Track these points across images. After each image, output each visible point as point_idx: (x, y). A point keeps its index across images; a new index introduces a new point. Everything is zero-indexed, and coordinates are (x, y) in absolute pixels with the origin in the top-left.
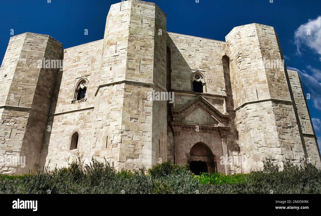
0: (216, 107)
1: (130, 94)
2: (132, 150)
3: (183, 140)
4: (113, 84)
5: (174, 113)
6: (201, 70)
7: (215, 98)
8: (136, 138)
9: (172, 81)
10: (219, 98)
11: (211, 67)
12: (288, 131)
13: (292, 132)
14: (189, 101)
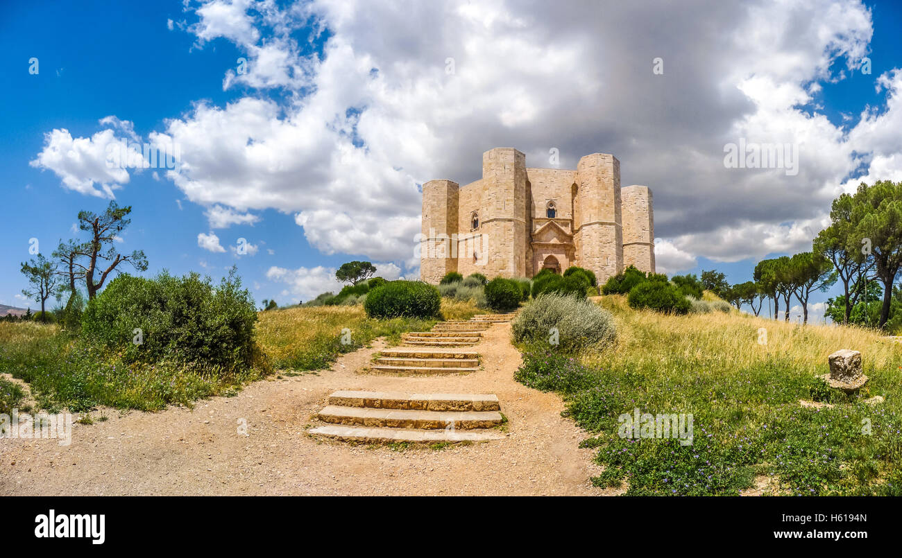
0: (563, 228)
3: (539, 254)
5: (533, 239)
6: (554, 199)
7: (563, 221)
8: (504, 257)
9: (532, 213)
10: (566, 221)
11: (562, 196)
12: (607, 246)
13: (610, 246)
14: (545, 227)
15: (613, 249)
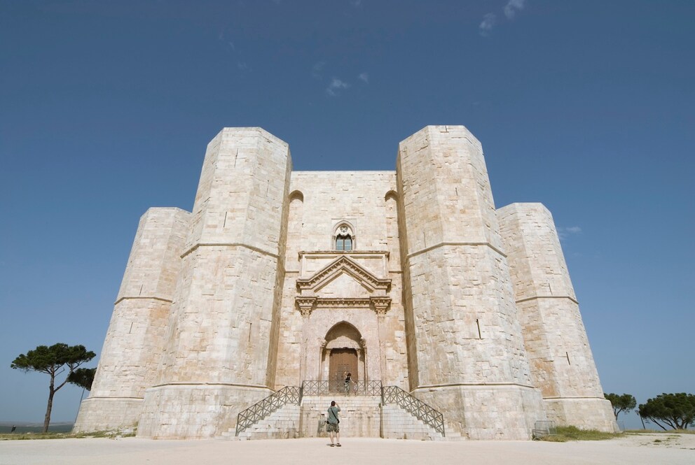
0: (371, 268)
1: (206, 261)
2: (199, 340)
3: (316, 321)
5: (302, 284)
6: (350, 217)
7: (368, 255)
10: (375, 256)
11: (366, 212)
12: (473, 293)
13: (481, 293)
14: (328, 265)
15: (491, 299)
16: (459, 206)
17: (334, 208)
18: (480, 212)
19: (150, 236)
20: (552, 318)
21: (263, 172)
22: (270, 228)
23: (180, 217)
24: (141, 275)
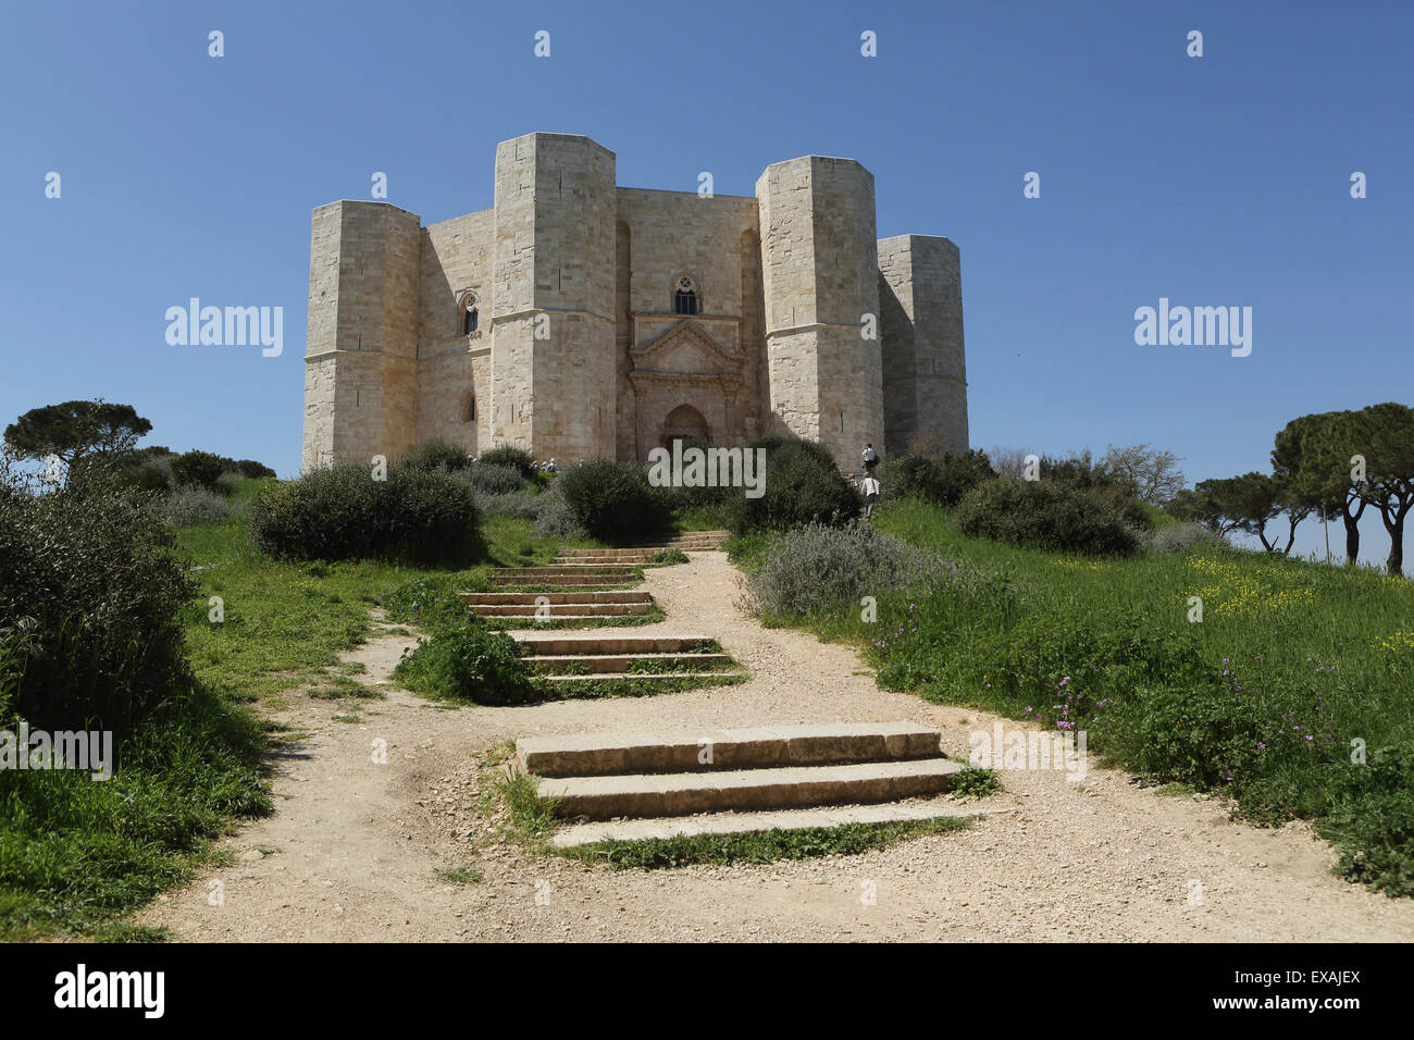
0: (719, 339)
4: (514, 318)
5: (636, 356)
6: (694, 267)
7: (717, 322)
9: (632, 295)
10: (727, 323)
11: (715, 259)
12: (841, 384)
13: (849, 385)
14: (666, 332)
15: (859, 390)
16: (838, 280)
17: (673, 251)
18: (859, 289)
19: (354, 253)
20: (929, 405)
21: (595, 208)
22: (606, 287)
23: (393, 220)
24: (353, 318)
